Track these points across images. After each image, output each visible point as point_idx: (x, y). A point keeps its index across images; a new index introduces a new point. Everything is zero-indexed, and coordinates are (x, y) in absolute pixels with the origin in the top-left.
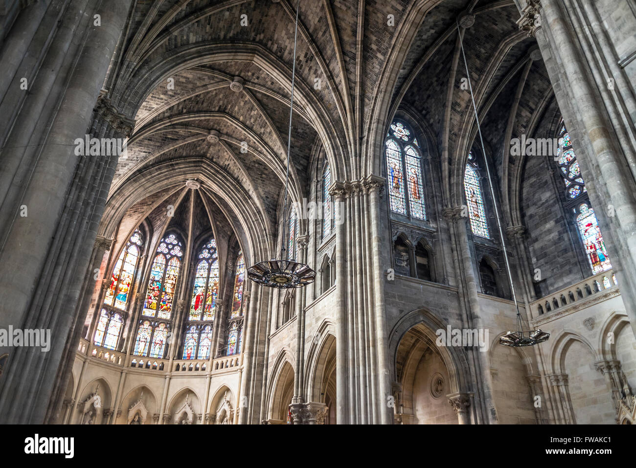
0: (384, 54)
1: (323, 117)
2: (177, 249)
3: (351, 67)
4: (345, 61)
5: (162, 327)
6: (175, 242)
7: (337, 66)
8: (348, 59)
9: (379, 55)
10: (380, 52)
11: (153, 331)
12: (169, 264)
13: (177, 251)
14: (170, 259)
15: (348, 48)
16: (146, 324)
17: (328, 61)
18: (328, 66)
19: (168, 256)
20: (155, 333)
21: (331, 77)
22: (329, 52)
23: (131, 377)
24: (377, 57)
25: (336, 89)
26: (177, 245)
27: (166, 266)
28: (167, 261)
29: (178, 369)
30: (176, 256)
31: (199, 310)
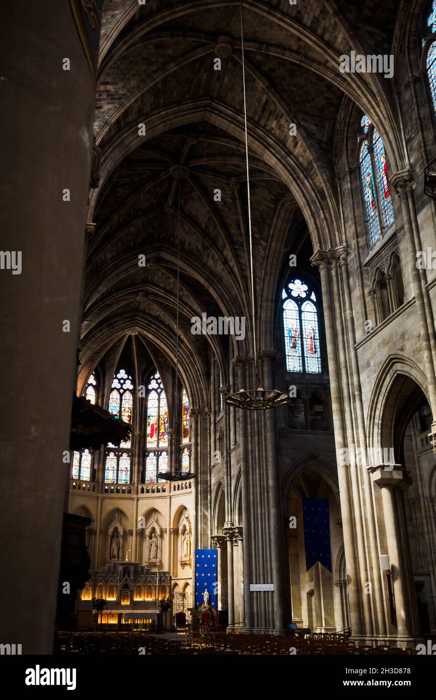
0: (267, 241)
1: (224, 296)
2: (128, 382)
3: (240, 253)
4: (235, 249)
5: (125, 455)
6: (126, 376)
7: (228, 253)
8: (237, 247)
9: (262, 242)
10: (262, 239)
11: (118, 461)
12: (123, 398)
13: (128, 385)
14: (123, 393)
15: (236, 238)
16: (112, 455)
17: (221, 249)
18: (222, 253)
19: (122, 391)
20: (120, 462)
21: (225, 262)
22: (221, 242)
23: (107, 501)
24: (261, 244)
25: (231, 272)
26: (128, 379)
27: (121, 400)
28: (121, 395)
29: (142, 492)
30: (128, 389)
31: (155, 438)
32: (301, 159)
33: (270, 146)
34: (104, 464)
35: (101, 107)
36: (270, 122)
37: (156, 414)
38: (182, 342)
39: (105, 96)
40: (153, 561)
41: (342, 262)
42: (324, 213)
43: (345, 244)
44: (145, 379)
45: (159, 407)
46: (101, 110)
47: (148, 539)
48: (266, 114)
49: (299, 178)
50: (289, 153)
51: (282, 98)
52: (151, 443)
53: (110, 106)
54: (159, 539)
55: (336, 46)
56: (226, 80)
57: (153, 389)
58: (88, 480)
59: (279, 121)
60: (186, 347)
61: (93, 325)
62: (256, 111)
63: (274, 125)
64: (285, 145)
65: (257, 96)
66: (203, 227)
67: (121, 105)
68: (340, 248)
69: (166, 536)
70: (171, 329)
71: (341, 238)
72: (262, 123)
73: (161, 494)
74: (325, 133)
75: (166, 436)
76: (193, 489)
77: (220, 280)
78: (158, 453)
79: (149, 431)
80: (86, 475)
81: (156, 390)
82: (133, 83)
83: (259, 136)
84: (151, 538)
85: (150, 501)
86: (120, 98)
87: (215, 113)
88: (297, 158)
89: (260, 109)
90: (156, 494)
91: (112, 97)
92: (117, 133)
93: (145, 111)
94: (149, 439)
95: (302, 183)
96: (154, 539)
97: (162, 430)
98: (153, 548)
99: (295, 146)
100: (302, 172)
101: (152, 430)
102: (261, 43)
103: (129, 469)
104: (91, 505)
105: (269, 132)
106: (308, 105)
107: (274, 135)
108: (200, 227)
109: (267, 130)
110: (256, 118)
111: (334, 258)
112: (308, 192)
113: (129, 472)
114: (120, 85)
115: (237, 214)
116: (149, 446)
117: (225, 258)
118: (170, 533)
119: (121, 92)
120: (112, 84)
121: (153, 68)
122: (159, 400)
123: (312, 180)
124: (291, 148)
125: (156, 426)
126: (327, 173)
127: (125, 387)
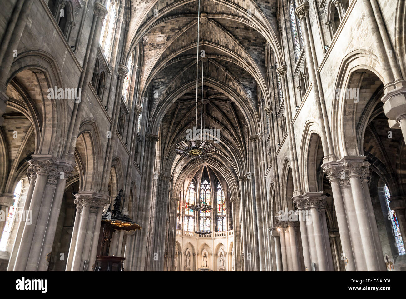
1: (233, 150)
2: (208, 186)
5: (208, 219)
6: (207, 183)
7: (232, 131)
8: (236, 128)
9: (246, 126)
11: (205, 222)
13: (208, 187)
15: (235, 125)
18: (230, 131)
19: (205, 190)
21: (232, 135)
22: (229, 127)
23: (200, 240)
25: (235, 139)
26: (208, 184)
27: (205, 194)
28: (205, 192)
29: (216, 236)
30: (208, 189)
31: (221, 211)
32: (243, 97)
33: (231, 92)
34: (199, 223)
35: (159, 88)
36: (229, 83)
37: (221, 200)
38: (226, 168)
39: (160, 83)
40: (222, 267)
41: (260, 140)
42: (253, 119)
43: (261, 132)
44: (215, 184)
45: (222, 196)
46: (159, 89)
47: (219, 257)
48: (228, 80)
49: (243, 105)
50: (238, 95)
51: (232, 74)
52: (219, 214)
53: (163, 87)
54: (224, 257)
55: (242, 56)
56: (210, 69)
57: (219, 188)
58: (192, 231)
59: (233, 82)
60: (228, 170)
61: (186, 164)
62: (224, 79)
63: (231, 84)
64: (236, 91)
65: (223, 74)
66: (221, 121)
67: (167, 86)
68: (259, 134)
69: (227, 255)
70: (221, 163)
71: (260, 130)
72: (227, 83)
73: (224, 236)
74: (253, 84)
75: (225, 210)
76: (233, 235)
77: (231, 143)
78: (222, 218)
79: (218, 208)
80: (191, 229)
81: (220, 189)
82: (171, 77)
83: (226, 89)
84: (221, 257)
85: (219, 240)
86: (166, 84)
87: (208, 82)
88: (242, 97)
89: (225, 78)
90: (222, 237)
91: (163, 83)
92: (167, 97)
93: (178, 86)
94: (218, 211)
95: (244, 107)
96: (222, 257)
97: (224, 207)
98: (222, 262)
99: (241, 92)
100: (244, 103)
101: (220, 207)
102: (218, 55)
103: (210, 225)
104: (194, 242)
105: (230, 87)
106: (244, 75)
107: (232, 88)
108: (219, 122)
109: (229, 86)
110: (224, 82)
111: (257, 138)
112: (247, 111)
113: (210, 227)
114: (166, 78)
115: (233, 115)
116: (218, 214)
117: (232, 133)
118: (228, 254)
119: (166, 81)
120: (163, 78)
121: (178, 70)
122: (222, 193)
123: (248, 105)
124: (239, 93)
125: (221, 205)
126: (254, 102)
127: (207, 188)
